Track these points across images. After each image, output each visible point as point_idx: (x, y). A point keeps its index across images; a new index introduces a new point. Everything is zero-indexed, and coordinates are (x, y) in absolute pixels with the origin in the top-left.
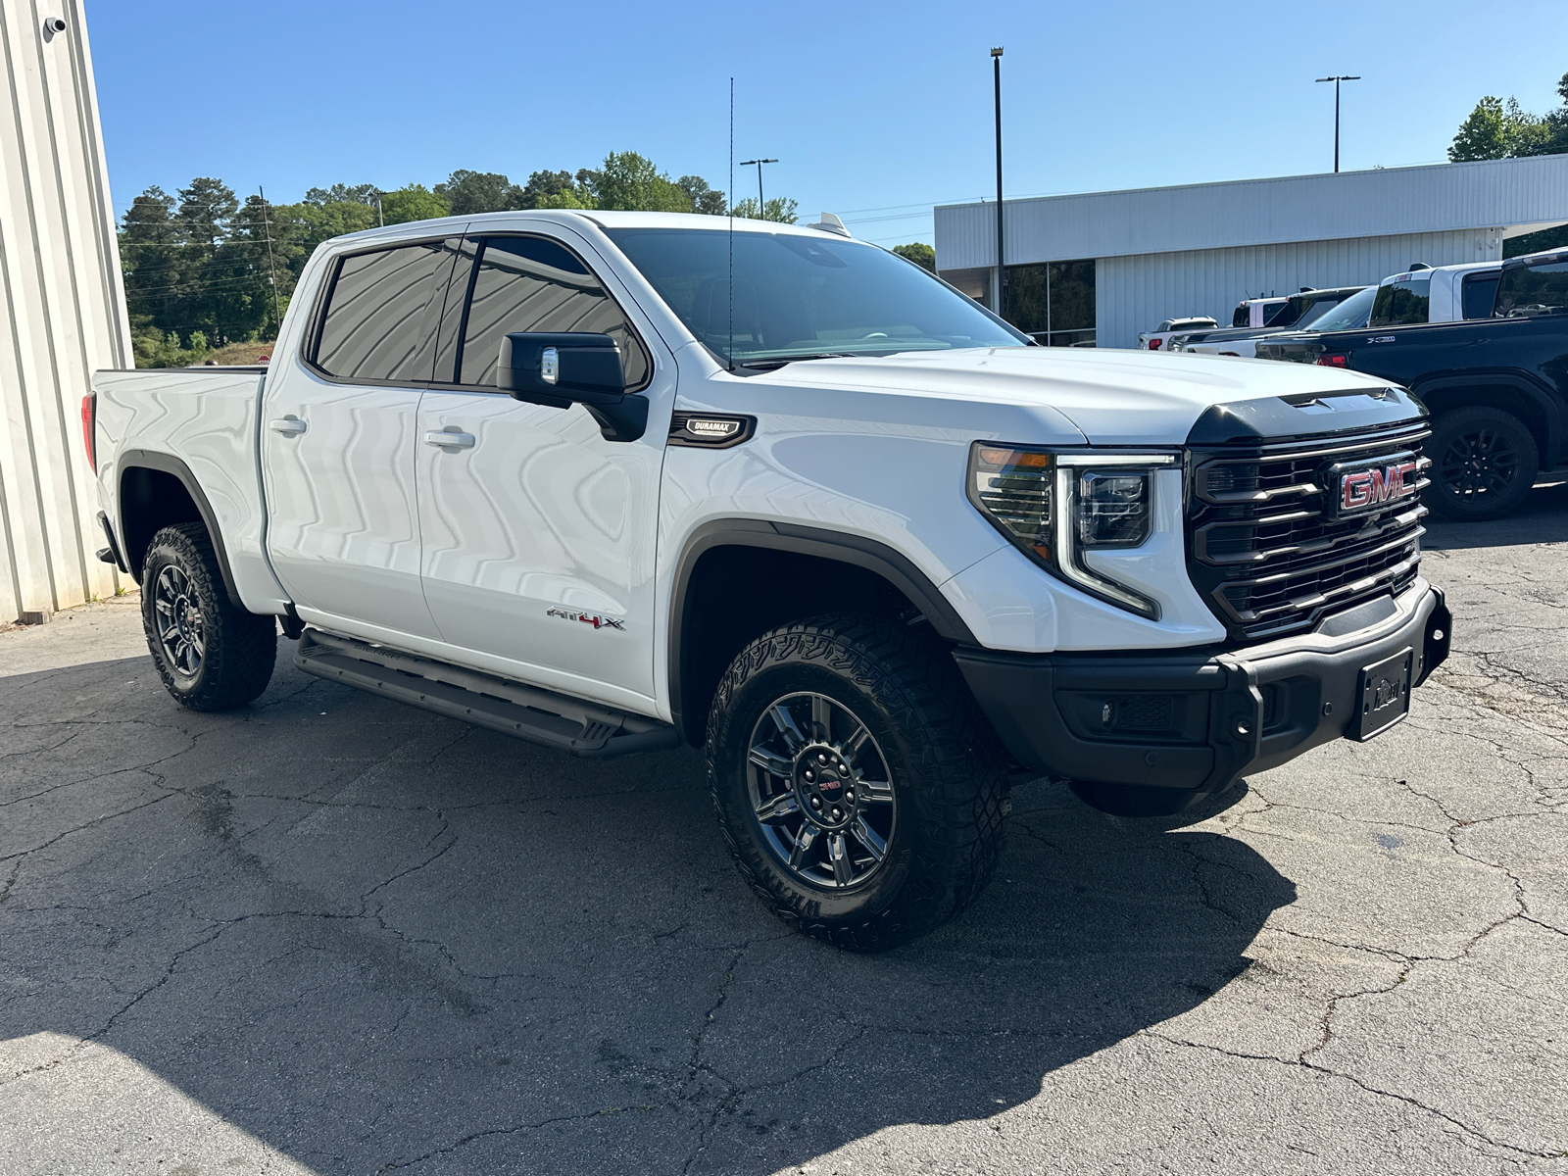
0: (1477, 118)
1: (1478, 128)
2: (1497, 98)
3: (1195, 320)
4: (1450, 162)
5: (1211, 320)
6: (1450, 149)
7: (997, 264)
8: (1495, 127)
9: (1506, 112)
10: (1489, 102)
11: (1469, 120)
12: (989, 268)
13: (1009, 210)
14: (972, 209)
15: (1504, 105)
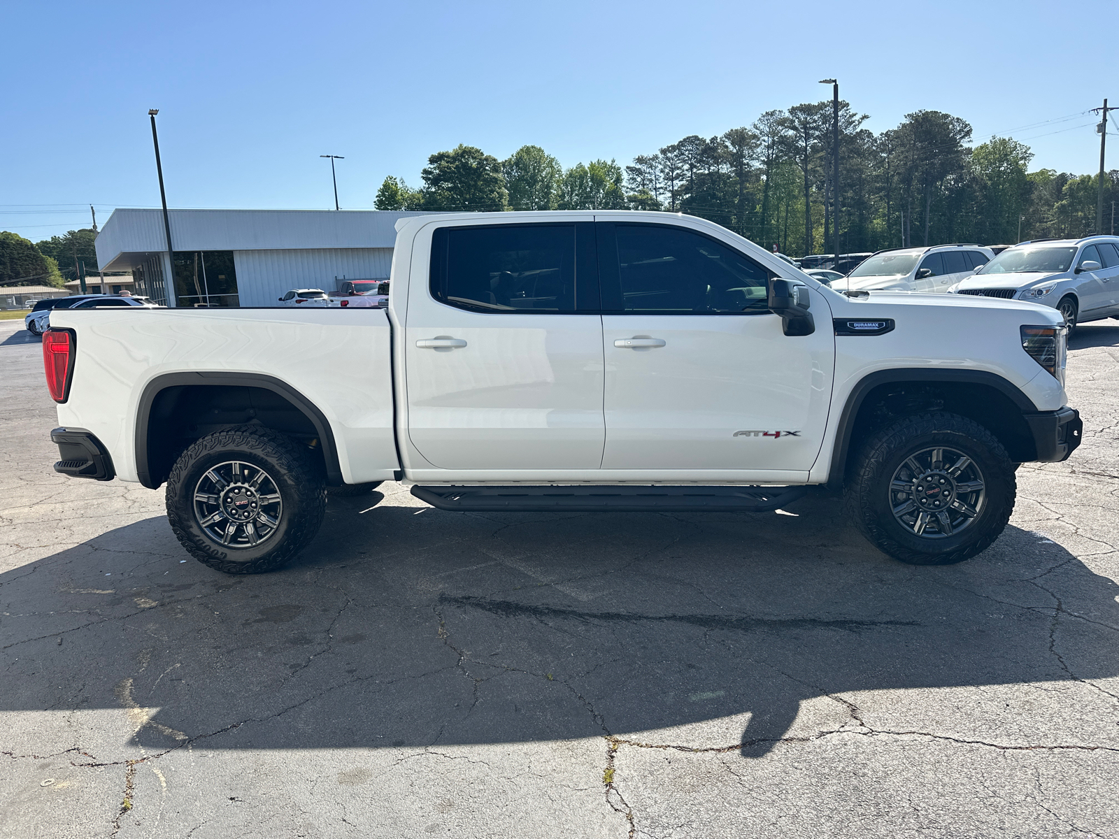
0: (386, 187)
1: (387, 192)
2: (394, 177)
3: (311, 290)
4: (375, 209)
5: (320, 290)
6: (375, 202)
7: (168, 250)
8: (396, 192)
9: (400, 185)
10: (391, 179)
11: (382, 187)
12: (159, 252)
13: (172, 216)
14: (145, 212)
15: (398, 180)
